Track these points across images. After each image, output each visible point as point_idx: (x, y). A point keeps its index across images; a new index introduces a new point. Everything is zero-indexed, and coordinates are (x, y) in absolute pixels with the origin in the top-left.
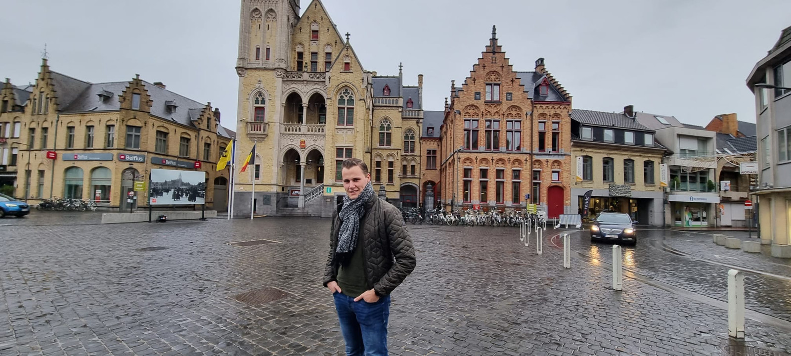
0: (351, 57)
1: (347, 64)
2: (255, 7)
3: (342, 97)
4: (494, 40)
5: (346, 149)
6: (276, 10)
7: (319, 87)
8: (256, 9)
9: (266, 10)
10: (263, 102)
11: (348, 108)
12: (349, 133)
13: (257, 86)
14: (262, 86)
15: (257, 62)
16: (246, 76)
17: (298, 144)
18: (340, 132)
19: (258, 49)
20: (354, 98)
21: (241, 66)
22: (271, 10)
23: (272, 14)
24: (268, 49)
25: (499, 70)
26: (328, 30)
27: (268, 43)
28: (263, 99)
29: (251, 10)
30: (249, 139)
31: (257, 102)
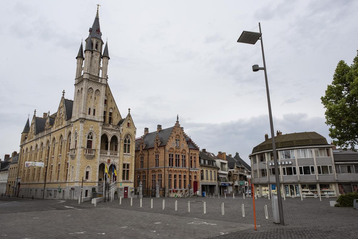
0: (131, 120)
1: (128, 123)
2: (91, 87)
3: (126, 139)
4: (178, 122)
5: (127, 164)
6: (100, 91)
7: (116, 133)
8: (91, 88)
9: (96, 89)
10: (92, 138)
11: (128, 145)
12: (128, 157)
13: (91, 129)
14: (93, 130)
15: (89, 116)
16: (85, 123)
17: (107, 161)
18: (125, 156)
19: (90, 109)
20: (130, 140)
21: (84, 118)
22: (98, 90)
23: (97, 92)
24: (94, 110)
25: (179, 134)
26: (111, 101)
27: (95, 107)
28: (92, 136)
29: (89, 88)
30: (85, 157)
31: (88, 137)
